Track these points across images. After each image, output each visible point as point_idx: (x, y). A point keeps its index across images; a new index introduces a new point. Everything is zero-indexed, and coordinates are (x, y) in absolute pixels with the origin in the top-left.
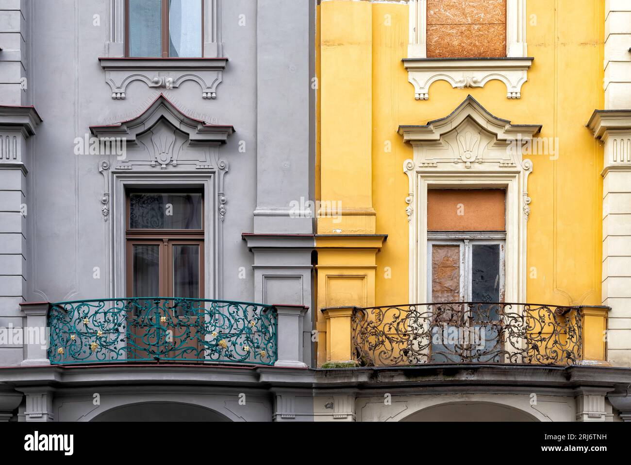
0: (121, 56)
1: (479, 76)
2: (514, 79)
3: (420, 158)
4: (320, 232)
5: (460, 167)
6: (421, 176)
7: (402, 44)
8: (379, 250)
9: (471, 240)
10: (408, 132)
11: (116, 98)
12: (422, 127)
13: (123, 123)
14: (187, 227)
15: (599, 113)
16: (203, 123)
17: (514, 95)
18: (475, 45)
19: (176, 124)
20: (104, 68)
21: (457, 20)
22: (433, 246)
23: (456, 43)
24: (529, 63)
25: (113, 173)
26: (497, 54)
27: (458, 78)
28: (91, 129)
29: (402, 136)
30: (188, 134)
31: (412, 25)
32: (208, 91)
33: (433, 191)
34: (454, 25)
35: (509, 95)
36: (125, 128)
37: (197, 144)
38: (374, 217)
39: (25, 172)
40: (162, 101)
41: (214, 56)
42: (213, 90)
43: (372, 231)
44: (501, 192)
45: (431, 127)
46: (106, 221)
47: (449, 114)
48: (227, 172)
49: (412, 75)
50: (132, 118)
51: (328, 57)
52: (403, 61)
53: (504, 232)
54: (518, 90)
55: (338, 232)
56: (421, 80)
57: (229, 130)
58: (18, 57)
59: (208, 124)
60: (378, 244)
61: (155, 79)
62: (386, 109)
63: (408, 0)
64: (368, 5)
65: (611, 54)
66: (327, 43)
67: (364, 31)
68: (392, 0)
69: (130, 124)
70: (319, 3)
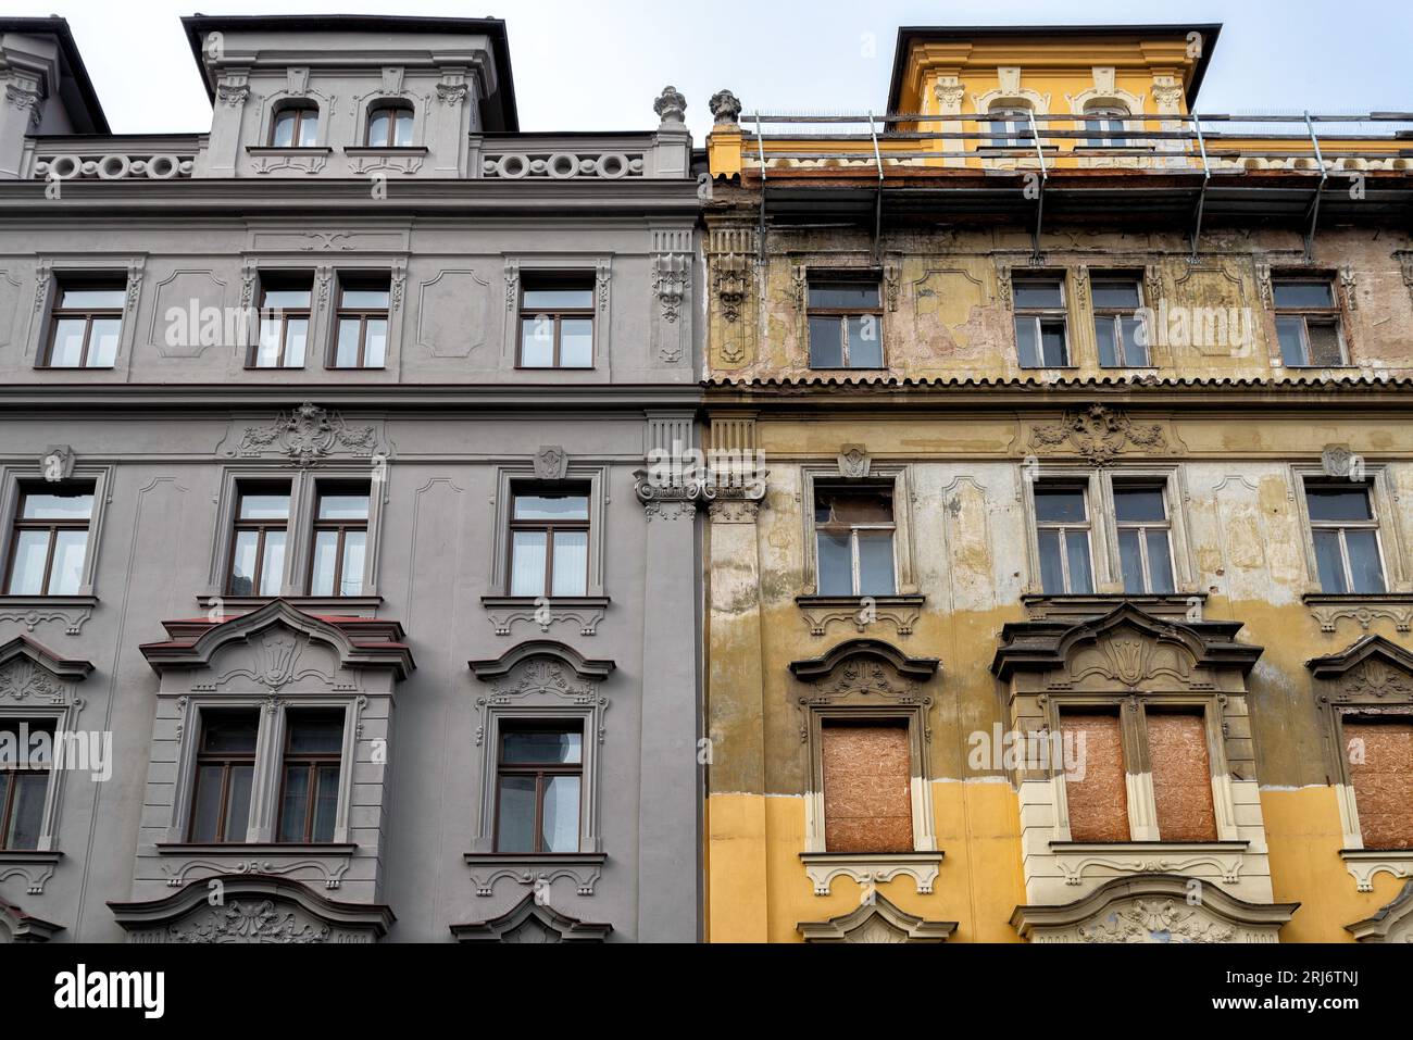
0: (489, 851)
1: (885, 870)
2: (924, 875)
7: (799, 838)
10: (808, 930)
11: (481, 895)
12: (825, 924)
13: (488, 922)
15: (1022, 910)
16: (577, 921)
17: (925, 890)
18: (879, 839)
19: (548, 923)
20: (470, 863)
21: (858, 812)
23: (858, 837)
24: (940, 857)
26: (904, 847)
27: (861, 872)
28: (452, 927)
29: (802, 934)
30: (560, 933)
31: (809, 817)
32: (584, 887)
34: (853, 819)
35: (920, 890)
36: (489, 926)
40: (532, 899)
41: (591, 850)
42: (590, 886)
45: (834, 924)
47: (853, 910)
49: (810, 870)
50: (498, 916)
51: (716, 851)
52: (801, 855)
54: (929, 884)
56: (821, 876)
57: (608, 929)
58: (375, 853)
59: (583, 923)
61: (526, 875)
62: (783, 906)
63: (803, 794)
64: (761, 799)
65: (1029, 847)
66: (716, 837)
67: (756, 825)
68: (787, 793)
69: (495, 923)
70: (707, 797)
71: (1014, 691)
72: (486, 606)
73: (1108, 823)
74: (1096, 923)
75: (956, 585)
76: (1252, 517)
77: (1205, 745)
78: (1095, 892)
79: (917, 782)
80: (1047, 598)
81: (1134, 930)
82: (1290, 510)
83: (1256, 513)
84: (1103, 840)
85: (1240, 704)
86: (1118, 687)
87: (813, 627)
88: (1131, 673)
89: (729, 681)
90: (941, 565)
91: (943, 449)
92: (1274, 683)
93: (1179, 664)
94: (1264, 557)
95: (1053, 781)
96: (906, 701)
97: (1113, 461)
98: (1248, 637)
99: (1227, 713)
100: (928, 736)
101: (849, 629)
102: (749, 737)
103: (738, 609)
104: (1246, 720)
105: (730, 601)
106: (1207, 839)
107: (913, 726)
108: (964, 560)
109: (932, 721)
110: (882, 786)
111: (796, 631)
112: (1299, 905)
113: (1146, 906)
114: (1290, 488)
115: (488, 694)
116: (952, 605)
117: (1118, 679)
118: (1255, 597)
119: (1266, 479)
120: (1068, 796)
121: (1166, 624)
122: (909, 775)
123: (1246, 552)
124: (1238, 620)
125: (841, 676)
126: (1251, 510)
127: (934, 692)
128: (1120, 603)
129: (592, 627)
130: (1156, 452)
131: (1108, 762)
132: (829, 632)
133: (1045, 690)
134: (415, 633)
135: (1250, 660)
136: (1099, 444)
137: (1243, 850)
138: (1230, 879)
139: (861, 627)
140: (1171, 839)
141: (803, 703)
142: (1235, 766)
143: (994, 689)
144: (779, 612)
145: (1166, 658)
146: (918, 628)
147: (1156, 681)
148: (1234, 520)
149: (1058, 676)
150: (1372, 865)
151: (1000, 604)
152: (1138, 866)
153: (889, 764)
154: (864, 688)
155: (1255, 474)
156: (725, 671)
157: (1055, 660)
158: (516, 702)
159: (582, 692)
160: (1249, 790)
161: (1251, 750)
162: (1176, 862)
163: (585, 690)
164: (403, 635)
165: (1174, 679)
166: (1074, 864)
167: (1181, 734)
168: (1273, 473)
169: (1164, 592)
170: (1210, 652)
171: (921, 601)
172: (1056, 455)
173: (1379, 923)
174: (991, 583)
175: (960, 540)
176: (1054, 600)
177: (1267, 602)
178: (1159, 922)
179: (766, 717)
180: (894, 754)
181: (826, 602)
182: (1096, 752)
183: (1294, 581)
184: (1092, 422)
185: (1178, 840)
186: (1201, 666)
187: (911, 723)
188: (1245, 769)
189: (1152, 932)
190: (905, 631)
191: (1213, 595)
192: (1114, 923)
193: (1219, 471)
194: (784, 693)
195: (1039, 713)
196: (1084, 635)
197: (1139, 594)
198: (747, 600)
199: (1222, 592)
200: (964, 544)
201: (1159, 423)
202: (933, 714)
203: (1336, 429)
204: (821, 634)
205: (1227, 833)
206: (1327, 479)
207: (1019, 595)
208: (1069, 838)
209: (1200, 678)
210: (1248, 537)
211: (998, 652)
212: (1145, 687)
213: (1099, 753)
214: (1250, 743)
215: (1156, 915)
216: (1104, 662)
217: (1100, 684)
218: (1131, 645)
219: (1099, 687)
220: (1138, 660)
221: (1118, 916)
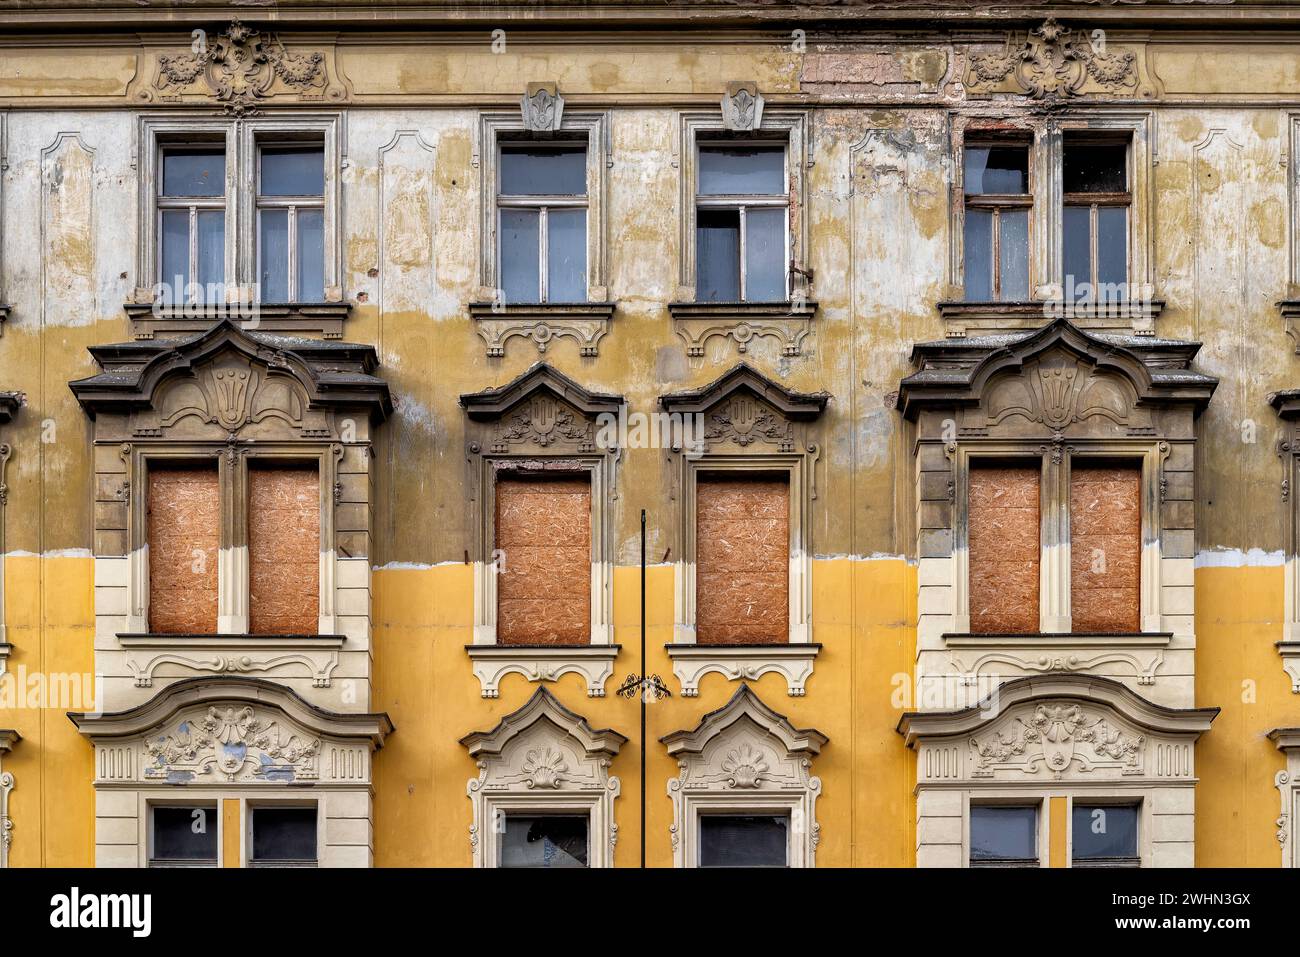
71: (96, 439)
74: (163, 734)
78: (157, 697)
81: (205, 743)
85: (360, 459)
86: (216, 434)
88: (232, 415)
92: (419, 426)
93: (289, 406)
94: (431, 251)
95: (130, 556)
99: (344, 468)
104: (363, 478)
106: (309, 631)
108: (62, 256)
109: (10, 475)
113: (220, 712)
116: (42, 319)
117: (217, 423)
121: (274, 349)
127: (16, 438)
133: (131, 438)
137: (339, 647)
138: (321, 682)
140: (261, 632)
142: (344, 539)
145: (275, 395)
147: (263, 426)
149: (146, 420)
150: (501, 665)
152: (215, 665)
157: (137, 397)
160: (357, 570)
161: (366, 520)
165: (283, 423)
166: (145, 660)
167: (293, 495)
170: (324, 388)
175: (58, 226)
177: (426, 315)
178: (234, 733)
183: (463, 284)
185: (274, 632)
186: (317, 406)
188: (355, 544)
189: (226, 745)
191: (361, 305)
192: (184, 734)
196: (176, 364)
208: (143, 630)
209: (315, 422)
212: (248, 434)
214: (366, 509)
215: (232, 725)
216: (202, 400)
217: (196, 430)
218: (236, 378)
219: (194, 434)
220: (242, 398)
221: (189, 725)
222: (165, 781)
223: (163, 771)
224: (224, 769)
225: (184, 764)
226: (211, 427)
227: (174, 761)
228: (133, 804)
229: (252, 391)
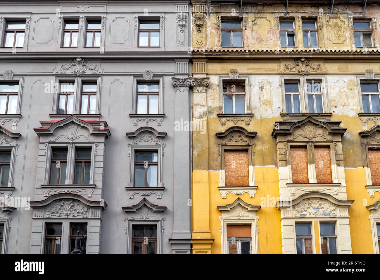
0: (132, 187)
1: (241, 191)
2: (252, 193)
3: (224, 216)
4: (193, 238)
5: (237, 218)
6: (225, 221)
7: (218, 183)
8: (212, 243)
9: (241, 240)
10: (220, 208)
11: (130, 199)
13: (132, 206)
14: (151, 237)
16: (157, 206)
17: (252, 197)
18: (240, 183)
19: (149, 206)
20: (127, 190)
21: (234, 175)
22: (229, 242)
23: (234, 182)
24: (256, 188)
25: (129, 221)
26: (247, 185)
27: (234, 192)
28: (122, 208)
29: (218, 209)
30: (152, 209)
31: (221, 177)
33: (228, 225)
34: (233, 177)
35: (251, 197)
37: (155, 212)
38: (210, 233)
39: (101, 221)
40: (145, 199)
41: (161, 186)
42: (160, 196)
43: (210, 238)
44: (250, 225)
45: (227, 206)
46: (126, 235)
47: (233, 202)
48: (164, 220)
49: (221, 191)
50: (135, 204)
51: (195, 186)
52: (218, 187)
53: (251, 238)
54: (253, 195)
55: (199, 238)
56: (224, 193)
57: (165, 208)
58: (101, 187)
59: (158, 206)
60: (212, 242)
61: (143, 193)
62: (213, 201)
63: (219, 170)
64: (207, 172)
65: (281, 185)
66: (195, 183)
67: (206, 179)
68: (215, 170)
69: (134, 206)
70: (192, 171)
71: (278, 141)
72: (130, 117)
73: (303, 178)
74: (299, 206)
75: (262, 111)
76: (345, 91)
77: (330, 156)
78: (299, 197)
79: (250, 167)
80: (287, 114)
81: (309, 208)
82: (356, 89)
83: (346, 90)
84: (301, 183)
85: (340, 145)
86: (307, 140)
87: (222, 123)
88: (310, 136)
89: (199, 138)
90: (258, 105)
91: (259, 71)
92: (349, 139)
93: (323, 134)
94: (348, 103)
95: (288, 166)
96: (248, 144)
97: (307, 74)
98: (343, 126)
99: (336, 147)
100: (254, 154)
101: (232, 124)
102: (204, 154)
103: (201, 118)
104: (342, 149)
105: (199, 115)
106: (330, 183)
107: (250, 151)
108: (264, 103)
109: (255, 149)
110: (241, 168)
111: (217, 124)
112: (354, 201)
113: (312, 201)
114: (356, 83)
115: (131, 142)
116: (261, 116)
117: (307, 137)
118: (345, 114)
119: (350, 80)
120: (292, 171)
121: (320, 122)
122: (248, 165)
123: (343, 101)
124: (340, 121)
125: (230, 137)
126: (345, 89)
127: (255, 141)
128: (308, 116)
129: (160, 123)
130: (319, 72)
131: (303, 161)
132: (226, 124)
133: (286, 141)
134: (111, 125)
135: (343, 132)
136: (303, 70)
137: (339, 186)
138: (336, 194)
139: (235, 123)
140: (320, 183)
141: (219, 145)
142: (338, 162)
143: (272, 140)
144: (213, 118)
145: (320, 131)
146: (251, 123)
147: (317, 138)
148: (340, 92)
149: (290, 137)
150: (374, 190)
151: (274, 116)
152: (310, 190)
153: (243, 162)
154: (236, 140)
155: (346, 78)
156: (197, 135)
157: (289, 132)
158: (139, 144)
159: (158, 142)
160: (342, 169)
161: (343, 158)
162: (321, 189)
163: (158, 141)
164: (107, 125)
165: (322, 137)
166: (293, 189)
167: (323, 153)
168: (351, 78)
169: (320, 113)
170: (332, 130)
171: (252, 115)
172: (291, 73)
173: (376, 206)
174: (272, 110)
175: (263, 98)
176: (289, 115)
177: (348, 115)
179: (209, 148)
180: (244, 159)
181: (226, 115)
182: (300, 158)
183: (356, 109)
184: (301, 63)
185: (321, 183)
186: (330, 134)
187: (249, 150)
188: (341, 163)
189: (314, 208)
190: (248, 124)
191: (333, 114)
192: (304, 206)
193: (336, 77)
194: (214, 142)
195: (284, 147)
196: (297, 125)
197: (313, 113)
198: (203, 115)
199: (336, 112)
200: (265, 99)
201: (320, 63)
202: (255, 147)
203: (369, 65)
204: (224, 125)
205: (335, 181)
206: (366, 80)
207: (280, 113)
208: (292, 182)
209: (329, 137)
210: (344, 97)
211: (274, 130)
212: (314, 140)
213: (301, 159)
214: (342, 156)
215: (315, 204)
216: (303, 132)
217: (301, 139)
218: (311, 128)
219: (301, 140)
220: (312, 132)
221: (305, 204)
222: (300, 217)
223: (299, 214)
224: (314, 214)
225: (304, 213)
226: (305, 138)
227: (301, 212)
228: (292, 222)
229: (314, 131)
